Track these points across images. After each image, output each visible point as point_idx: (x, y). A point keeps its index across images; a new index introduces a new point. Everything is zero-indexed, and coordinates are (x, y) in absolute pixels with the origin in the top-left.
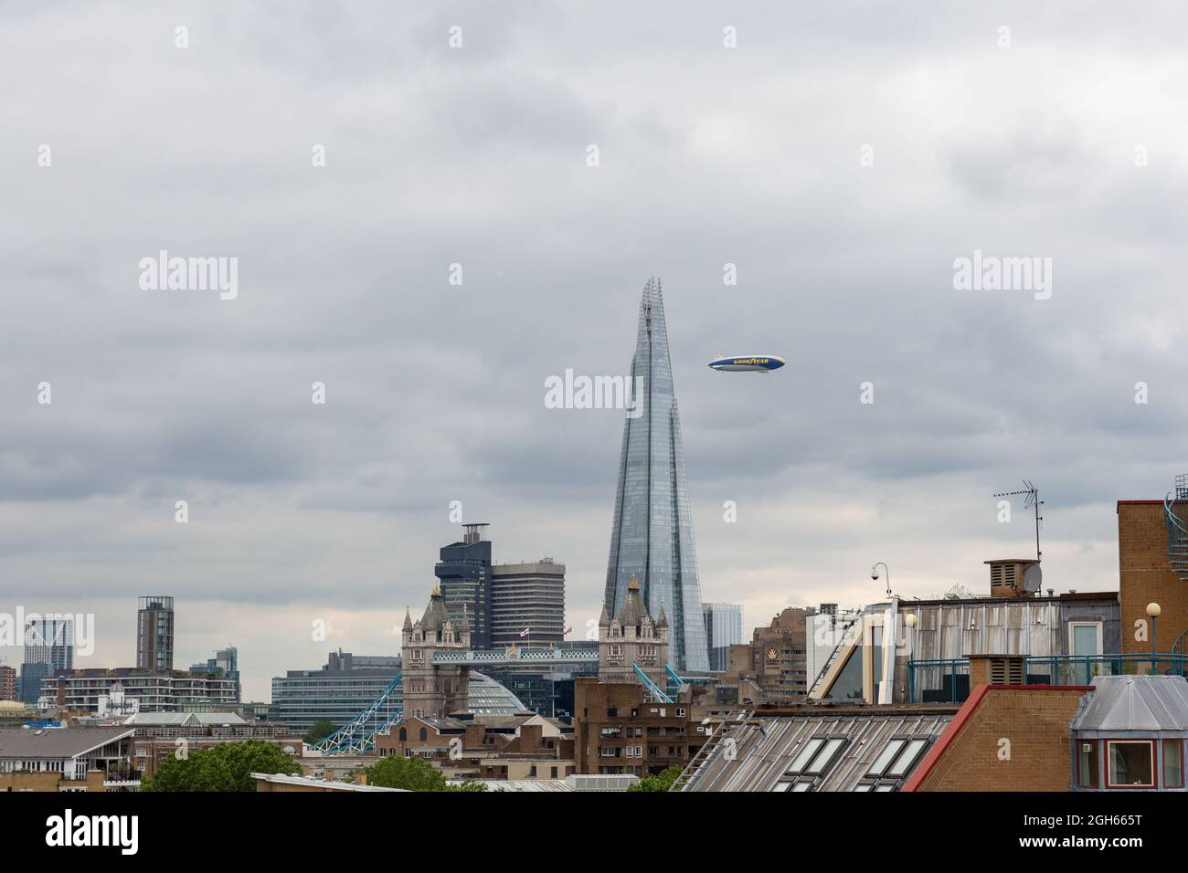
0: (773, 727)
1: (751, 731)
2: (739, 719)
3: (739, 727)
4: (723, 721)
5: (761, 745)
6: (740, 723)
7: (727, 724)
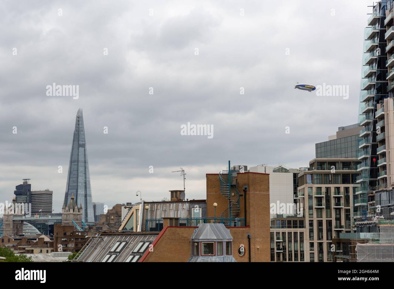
0: (106, 238)
1: (100, 240)
2: (96, 236)
3: (96, 238)
4: (91, 237)
5: (102, 243)
6: (96, 237)
7: (93, 238)
